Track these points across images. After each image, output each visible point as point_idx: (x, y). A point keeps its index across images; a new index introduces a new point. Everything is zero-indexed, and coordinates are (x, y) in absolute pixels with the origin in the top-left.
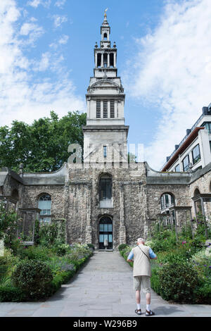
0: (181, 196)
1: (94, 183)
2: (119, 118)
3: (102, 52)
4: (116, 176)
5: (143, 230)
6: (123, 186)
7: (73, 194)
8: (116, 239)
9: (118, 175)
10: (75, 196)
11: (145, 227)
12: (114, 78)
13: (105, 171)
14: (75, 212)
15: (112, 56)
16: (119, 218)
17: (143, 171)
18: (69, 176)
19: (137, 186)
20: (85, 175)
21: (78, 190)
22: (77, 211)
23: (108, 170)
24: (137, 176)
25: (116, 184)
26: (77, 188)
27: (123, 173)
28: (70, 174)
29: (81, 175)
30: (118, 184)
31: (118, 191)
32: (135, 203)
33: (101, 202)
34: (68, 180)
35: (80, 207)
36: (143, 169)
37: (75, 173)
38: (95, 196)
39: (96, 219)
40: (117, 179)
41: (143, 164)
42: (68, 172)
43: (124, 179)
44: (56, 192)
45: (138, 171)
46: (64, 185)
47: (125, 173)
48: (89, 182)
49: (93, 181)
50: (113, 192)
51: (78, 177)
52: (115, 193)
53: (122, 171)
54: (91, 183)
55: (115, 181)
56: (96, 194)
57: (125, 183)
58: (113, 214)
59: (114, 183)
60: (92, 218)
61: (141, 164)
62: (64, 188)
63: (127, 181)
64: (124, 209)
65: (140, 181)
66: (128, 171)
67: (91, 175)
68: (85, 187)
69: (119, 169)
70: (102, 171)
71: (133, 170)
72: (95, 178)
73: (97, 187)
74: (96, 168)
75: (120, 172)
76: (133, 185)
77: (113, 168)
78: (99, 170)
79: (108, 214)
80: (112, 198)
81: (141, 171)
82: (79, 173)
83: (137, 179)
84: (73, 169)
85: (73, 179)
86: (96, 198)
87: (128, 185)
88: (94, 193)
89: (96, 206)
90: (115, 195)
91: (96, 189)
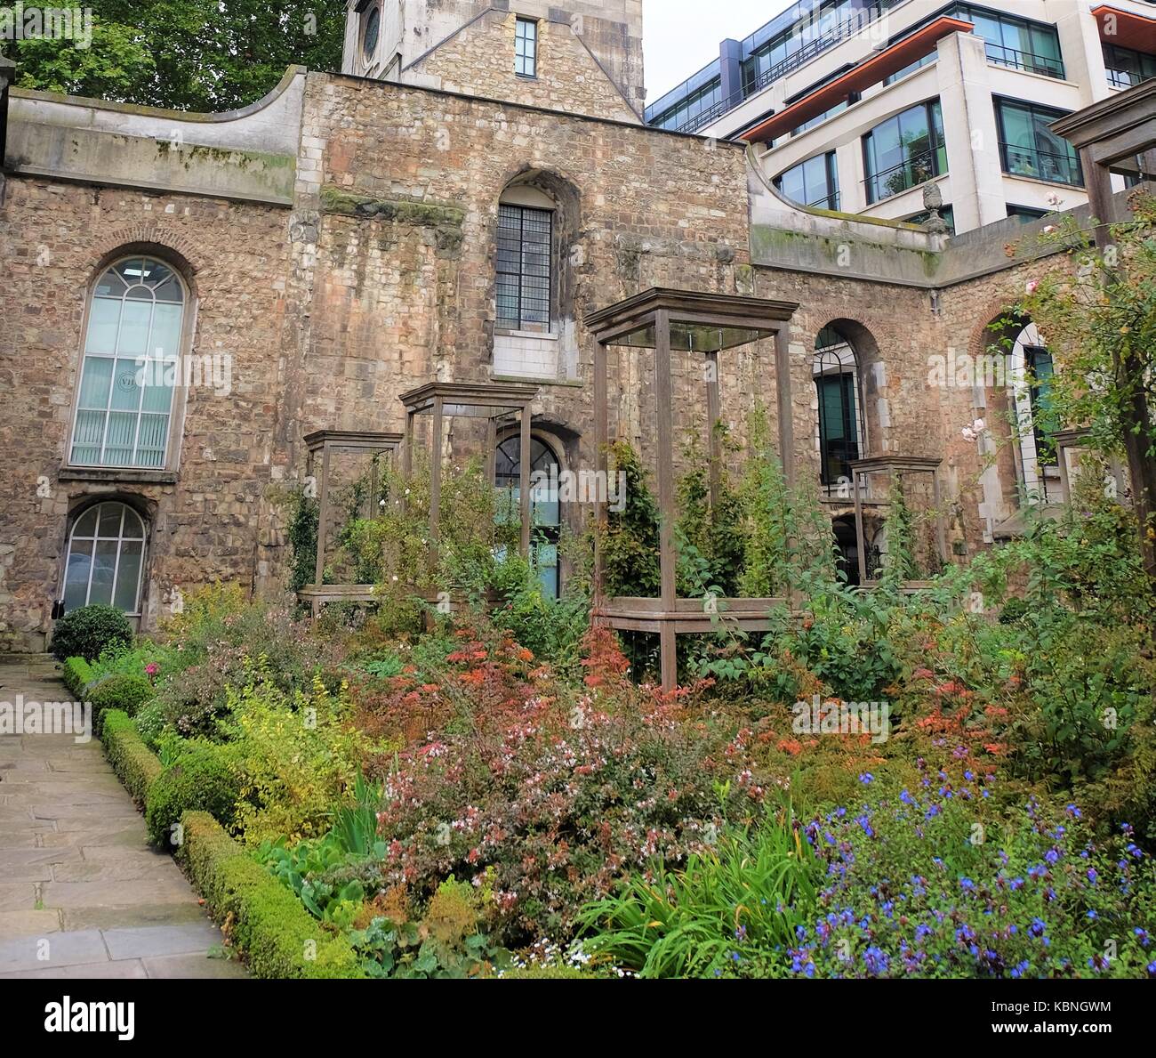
0: (901, 345)
1: (474, 219)
4: (600, 201)
6: (634, 258)
7: (345, 276)
9: (612, 193)
10: (358, 291)
13: (539, 162)
14: (351, 390)
17: (737, 193)
18: (326, 159)
19: (703, 270)
20: (425, 165)
21: (376, 253)
22: (364, 389)
23: (560, 156)
24: (704, 212)
25: (602, 245)
26: (374, 243)
27: (637, 185)
28: (330, 145)
29: (397, 163)
30: (608, 245)
31: (611, 288)
32: (695, 364)
33: (498, 341)
34: (313, 180)
35: (387, 361)
36: (734, 182)
37: (360, 141)
38: (481, 302)
39: (479, 447)
40: (604, 217)
41: (733, 153)
42: (317, 131)
43: (640, 221)
44: (229, 248)
45: (712, 190)
46: (289, 208)
47: (645, 186)
48: (448, 215)
49: (473, 207)
50: (582, 291)
51: (377, 172)
52: (592, 294)
53: (632, 177)
54: (459, 222)
55: (593, 225)
56: (488, 292)
57: (646, 246)
58: (575, 423)
59: (588, 237)
60: (460, 437)
61: (724, 151)
62: (288, 228)
63: (656, 234)
64: (640, 393)
65: (720, 241)
66: (664, 176)
67: (461, 172)
68: (422, 241)
69: (619, 162)
70: (523, 161)
71: (687, 177)
72: (485, 196)
73: (491, 250)
74: (490, 135)
75: (620, 177)
76: (686, 262)
77: (585, 152)
78: (507, 147)
79: (554, 420)
80: (554, 324)
81: (726, 189)
82: (385, 146)
83: (707, 230)
84: (353, 117)
85: (348, 179)
86: (484, 316)
87: (664, 260)
88: (477, 284)
89: (481, 367)
90: (590, 308)
91: (487, 262)
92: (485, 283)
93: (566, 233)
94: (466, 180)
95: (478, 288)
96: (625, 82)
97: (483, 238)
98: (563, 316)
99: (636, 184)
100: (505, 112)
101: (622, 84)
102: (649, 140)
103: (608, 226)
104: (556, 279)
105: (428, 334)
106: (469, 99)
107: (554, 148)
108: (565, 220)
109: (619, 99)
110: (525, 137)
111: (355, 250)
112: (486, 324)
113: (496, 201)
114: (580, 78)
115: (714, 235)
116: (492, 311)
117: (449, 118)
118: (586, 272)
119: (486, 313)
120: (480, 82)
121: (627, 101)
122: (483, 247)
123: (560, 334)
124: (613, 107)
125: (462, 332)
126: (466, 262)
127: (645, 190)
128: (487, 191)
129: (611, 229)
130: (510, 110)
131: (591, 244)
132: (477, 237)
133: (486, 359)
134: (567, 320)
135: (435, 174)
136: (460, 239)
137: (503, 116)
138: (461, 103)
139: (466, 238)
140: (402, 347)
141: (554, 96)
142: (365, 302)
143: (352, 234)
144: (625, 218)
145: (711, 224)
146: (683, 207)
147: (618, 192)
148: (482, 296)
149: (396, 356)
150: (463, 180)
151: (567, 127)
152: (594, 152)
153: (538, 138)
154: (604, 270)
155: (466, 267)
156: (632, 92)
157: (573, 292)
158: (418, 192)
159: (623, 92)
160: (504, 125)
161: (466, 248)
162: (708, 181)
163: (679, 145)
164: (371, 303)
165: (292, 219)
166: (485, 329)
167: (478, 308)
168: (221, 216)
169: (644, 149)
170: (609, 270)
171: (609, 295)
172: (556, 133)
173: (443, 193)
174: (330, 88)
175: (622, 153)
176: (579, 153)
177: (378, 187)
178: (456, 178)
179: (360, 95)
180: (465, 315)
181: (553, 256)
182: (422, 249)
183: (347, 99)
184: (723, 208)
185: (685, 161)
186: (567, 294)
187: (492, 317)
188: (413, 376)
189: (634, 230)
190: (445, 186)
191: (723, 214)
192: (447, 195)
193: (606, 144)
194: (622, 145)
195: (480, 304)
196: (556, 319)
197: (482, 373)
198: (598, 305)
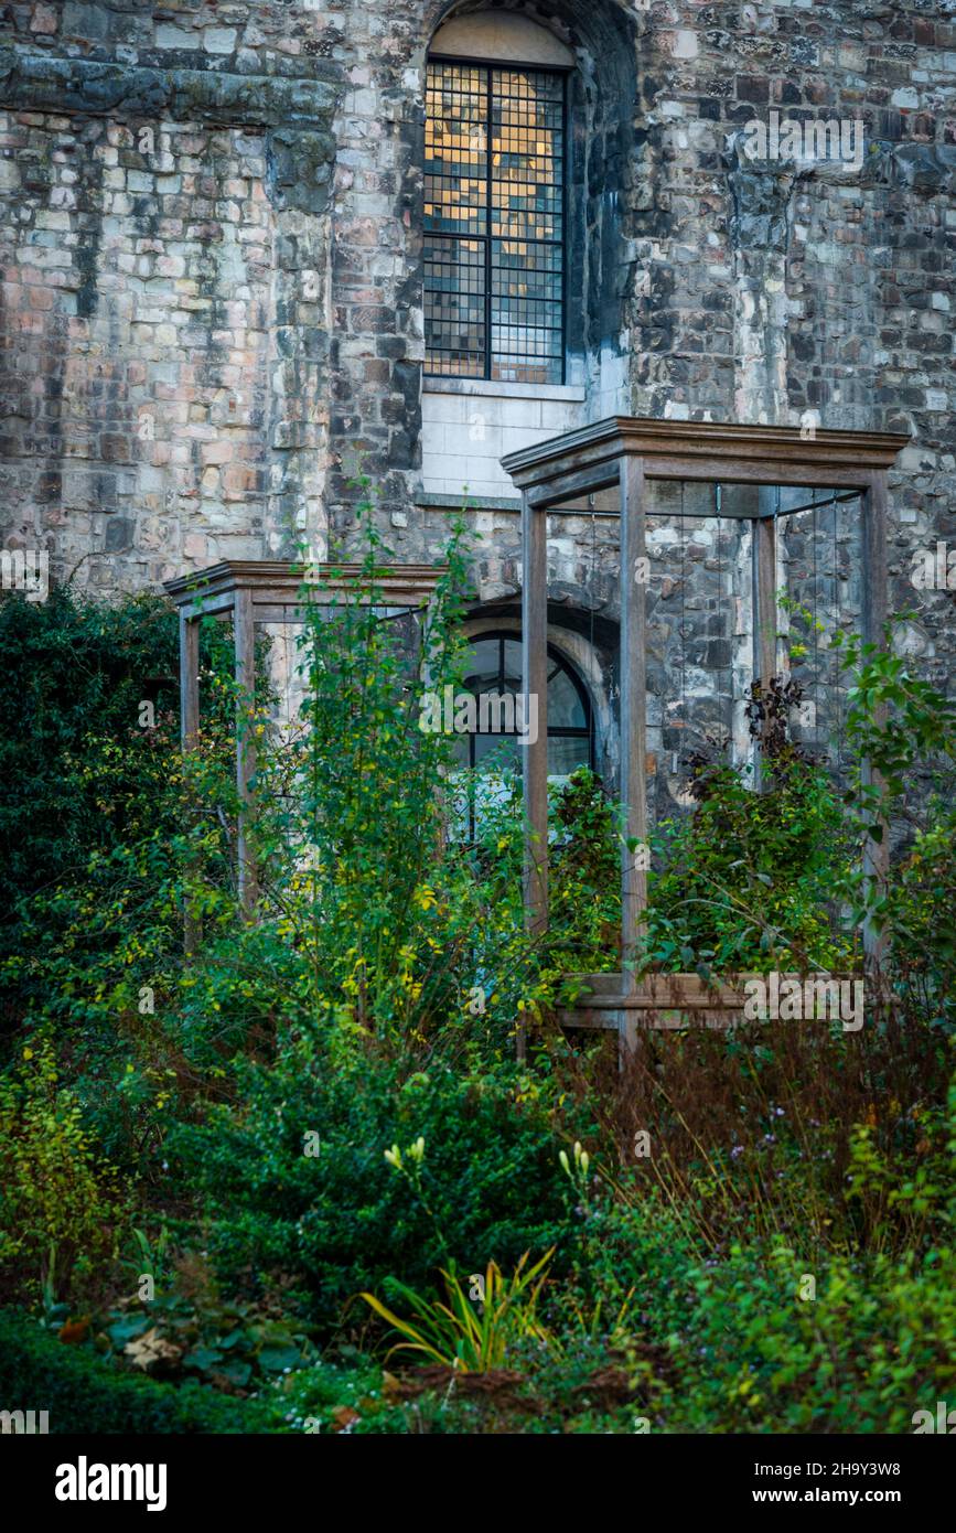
1: (364, 106)
6: (780, 190)
7: (49, 262)
9: (717, 25)
10: (84, 298)
14: (80, 537)
22: (110, 535)
25: (692, 160)
30: (706, 161)
33: (432, 407)
35: (164, 466)
38: (386, 315)
48: (298, 98)
49: (361, 75)
54: (329, 116)
55: (670, 109)
56: (405, 290)
59: (656, 143)
68: (234, 168)
79: (574, 599)
80: (574, 361)
85: (45, 15)
86: (395, 349)
87: (850, 194)
88: (375, 271)
89: (390, 474)
90: (667, 324)
91: (399, 214)
92: (397, 268)
93: (602, 129)
94: (341, 5)
95: (379, 281)
97: (390, 153)
98: (596, 342)
103: (708, 110)
104: (579, 248)
105: (260, 399)
108: (600, 97)
111: (71, 197)
112: (402, 370)
113: (419, 51)
116: (416, 337)
118: (653, 232)
119: (401, 344)
122: (389, 177)
123: (590, 388)
125: (342, 391)
126: (349, 216)
128: (397, 32)
129: (715, 117)
131: (665, 158)
132: (374, 152)
133: (403, 455)
134: (607, 353)
136: (330, 157)
139: (346, 155)
140: (198, 431)
142: (101, 323)
143: (62, 157)
144: (752, 89)
146: (905, 54)
147: (735, 22)
148: (390, 301)
149: (181, 454)
150: (334, 7)
154: (696, 224)
155: (347, 228)
157: (619, 282)
158: (221, 43)
161: (346, 179)
164: (114, 327)
166: (399, 383)
167: (381, 329)
170: (711, 223)
171: (708, 287)
173: (284, 43)
177: (121, 31)
180: (349, 349)
181: (572, 188)
182: (237, 188)
186: (606, 288)
187: (416, 351)
188: (227, 501)
190: (290, 23)
192: (295, 47)
195: (385, 319)
196: (580, 349)
197: (395, 489)
198: (684, 313)
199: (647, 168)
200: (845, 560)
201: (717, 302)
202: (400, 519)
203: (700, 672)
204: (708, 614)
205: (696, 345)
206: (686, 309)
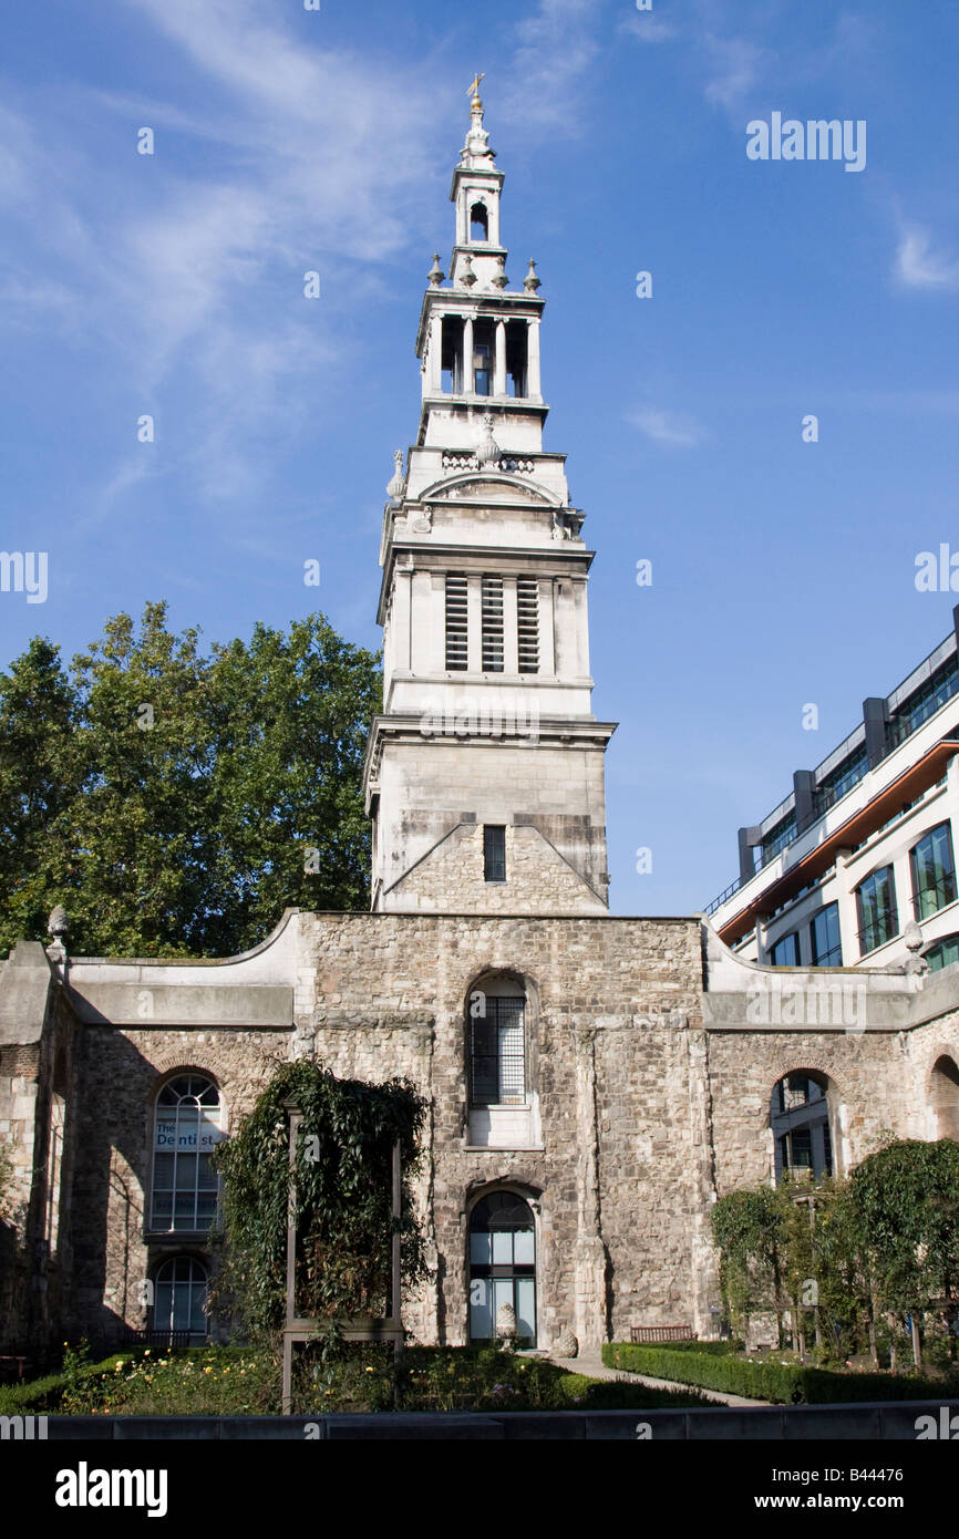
0: (866, 1088)
1: (443, 1019)
2: (565, 678)
3: (469, 312)
4: (556, 990)
5: (688, 1256)
6: (591, 1035)
8: (558, 1299)
9: (568, 981)
11: (696, 1241)
12: (532, 458)
13: (499, 962)
15: (517, 333)
16: (573, 1197)
17: (691, 964)
18: (318, 984)
19: (657, 1039)
20: (400, 978)
21: (363, 1055)
23: (518, 955)
24: (658, 986)
25: (558, 1027)
26: (359, 1048)
27: (591, 970)
28: (319, 971)
29: (377, 979)
30: (565, 1027)
31: (568, 1064)
32: (650, 1123)
34: (308, 1002)
36: (687, 955)
37: (345, 966)
38: (451, 1087)
39: (455, 1205)
40: (560, 1002)
41: (686, 928)
42: (309, 963)
43: (594, 1002)
44: (246, 1064)
45: (664, 964)
46: (292, 1028)
47: (599, 970)
48: (421, 1018)
49: (442, 1007)
50: (542, 1069)
51: (361, 990)
52: (552, 1071)
53: (585, 963)
54: (432, 1023)
55: (549, 1012)
56: (458, 1078)
57: (599, 1023)
58: (538, 1181)
59: (546, 1022)
60: (439, 1198)
61: (678, 927)
62: (290, 1043)
63: (611, 1011)
64: (597, 1152)
65: (673, 1010)
66: (617, 959)
67: (431, 980)
68: (400, 1042)
69: (573, 952)
70: (484, 962)
71: (639, 956)
72: (452, 998)
73: (458, 1043)
74: (454, 945)
75: (575, 966)
76: (641, 1033)
77: (542, 947)
78: (469, 953)
79: (520, 1180)
80: (527, 1096)
81: (679, 962)
82: (364, 967)
83: (661, 1002)
84: (337, 945)
85: (336, 998)
86: (455, 1098)
87: (618, 1034)
88: (448, 1073)
89: (454, 1140)
90: (550, 1083)
91: (456, 1053)
92: (456, 1071)
93: (533, 1017)
94: (435, 986)
95: (449, 1076)
96: (589, 871)
97: (452, 1035)
98: (532, 1089)
99: (590, 968)
100: (467, 923)
101: (586, 873)
102: (602, 928)
103: (565, 1010)
104: (528, 1057)
106: (435, 916)
107: (512, 948)
108: (532, 1007)
109: (584, 888)
110: (487, 941)
111: (346, 1055)
112: (457, 1105)
113: (462, 1000)
114: (545, 875)
115: (666, 1005)
116: (462, 1094)
117: (418, 934)
118: (546, 1052)
119: (457, 1097)
120: (453, 892)
121: (591, 888)
122: (452, 1041)
123: (531, 1105)
124: (577, 896)
125: (437, 1113)
126: (438, 1055)
127: (599, 974)
128: (454, 993)
129: (567, 1012)
130: (471, 921)
131: (549, 1027)
132: (447, 1033)
133: (459, 1133)
134: (535, 1093)
135: (408, 984)
136: (433, 1037)
137: (463, 926)
138: (428, 921)
139: (437, 1036)
141: (520, 895)
143: (342, 1043)
144: (580, 1001)
145: (665, 996)
146: (636, 984)
147: (573, 979)
148: (453, 1083)
150: (432, 986)
151: (525, 927)
152: (549, 946)
153: (498, 941)
154: (561, 1048)
155: (438, 1060)
156: (596, 879)
158: (394, 1002)
159: (587, 879)
160: (467, 933)
161: (438, 1043)
162: (662, 957)
163: (632, 928)
165: (294, 1035)
166: (457, 1109)
167: (450, 1092)
168: (239, 1039)
169: (598, 936)
170: (567, 1048)
171: (566, 1070)
172: (513, 934)
173: (415, 1000)
174: (317, 924)
175: (576, 943)
176: (535, 949)
177: (362, 1002)
178: (426, 986)
179: (342, 927)
180: (439, 1099)
181: (526, 1036)
182: (399, 1048)
183: (331, 932)
184: (677, 980)
185: (637, 942)
189: (589, 1010)
190: (418, 993)
191: (676, 986)
192: (420, 1001)
193: (561, 937)
194: (576, 937)
195: (451, 1089)
196: (529, 1091)
197: (456, 1146)
198: (557, 1080)
199: (543, 1031)
200: (619, 1160)
201: (569, 1075)
202: (458, 1155)
203: (565, 1202)
204: (568, 1182)
205: (563, 1090)
206: (558, 1077)
